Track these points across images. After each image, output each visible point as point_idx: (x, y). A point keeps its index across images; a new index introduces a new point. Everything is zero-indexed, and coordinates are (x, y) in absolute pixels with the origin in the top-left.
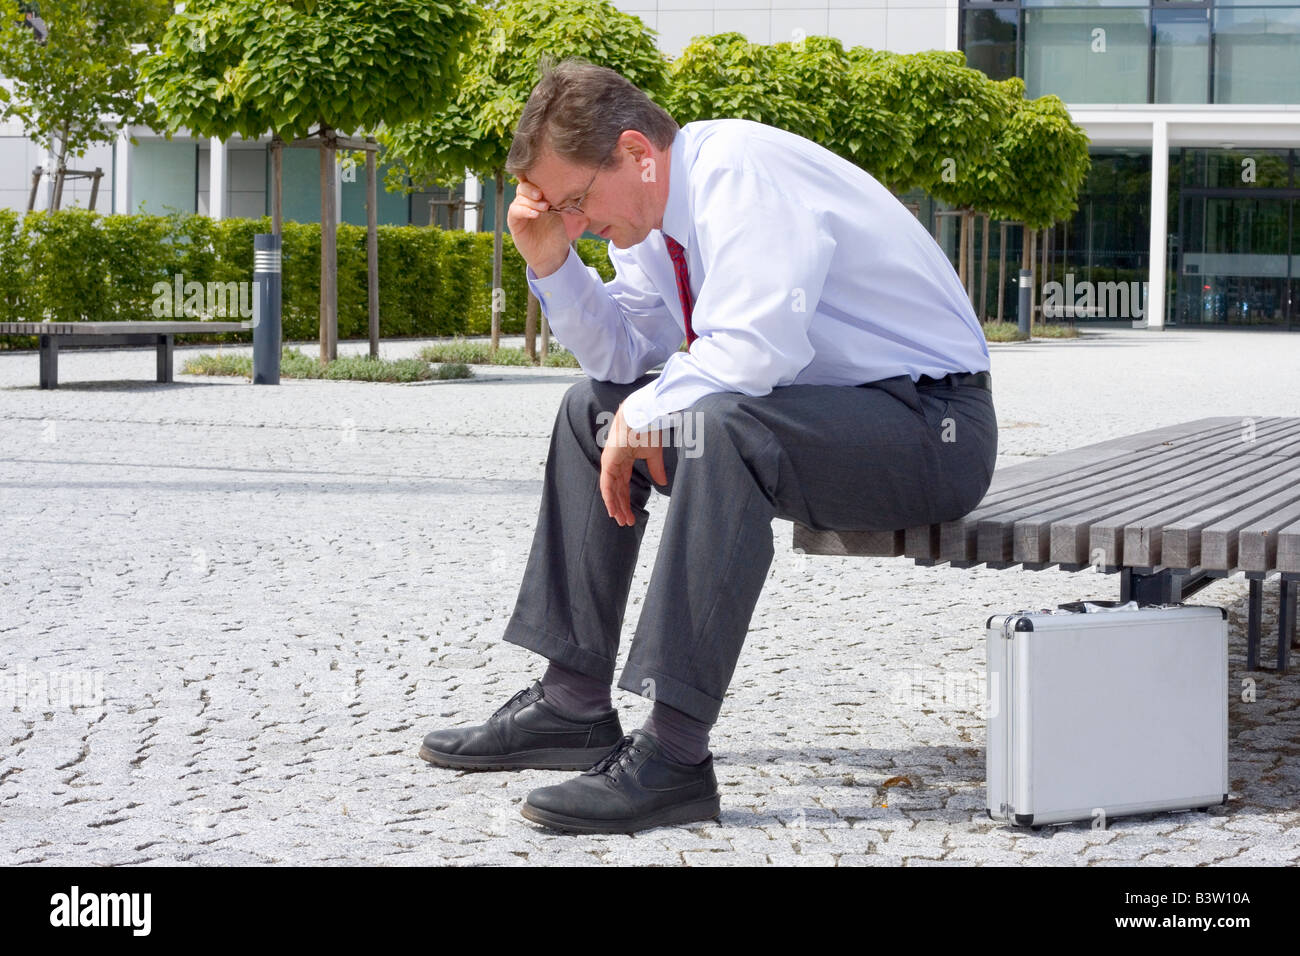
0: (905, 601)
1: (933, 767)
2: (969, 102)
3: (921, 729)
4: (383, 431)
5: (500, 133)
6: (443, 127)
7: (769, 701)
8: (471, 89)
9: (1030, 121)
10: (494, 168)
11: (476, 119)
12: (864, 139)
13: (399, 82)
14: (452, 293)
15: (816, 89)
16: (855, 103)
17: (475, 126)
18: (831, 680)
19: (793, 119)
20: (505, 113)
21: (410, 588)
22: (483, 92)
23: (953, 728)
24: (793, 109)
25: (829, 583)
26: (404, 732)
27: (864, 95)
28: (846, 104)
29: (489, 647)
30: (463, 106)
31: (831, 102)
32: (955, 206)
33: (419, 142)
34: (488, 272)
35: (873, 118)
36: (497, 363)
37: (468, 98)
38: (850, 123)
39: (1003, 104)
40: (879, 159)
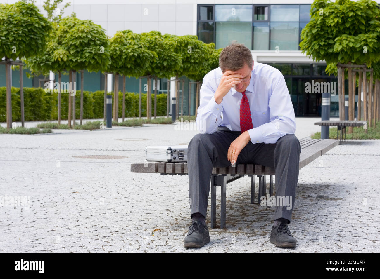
0: (167, 190)
1: (167, 227)
2: (199, 50)
3: (166, 219)
4: (26, 148)
5: (60, 60)
6: (42, 58)
7: (128, 214)
8: (50, 47)
9: (217, 56)
10: (58, 70)
11: (52, 56)
12: (168, 61)
13: (29, 45)
14: (46, 108)
15: (153, 46)
16: (165, 50)
17: (52, 58)
18: (145, 208)
19: (146, 56)
20: (61, 54)
21: (35, 189)
22: (54, 47)
23: (174, 218)
24: (147, 52)
25: (148, 186)
26: (34, 222)
27: (168, 48)
28: (162, 51)
29: (56, 202)
30: (48, 52)
31: (158, 50)
32: (195, 81)
33: (35, 63)
34: (57, 101)
35: (170, 55)
36: (60, 128)
37: (50, 49)
38: (164, 56)
39: (208, 51)
40: (172, 67)
